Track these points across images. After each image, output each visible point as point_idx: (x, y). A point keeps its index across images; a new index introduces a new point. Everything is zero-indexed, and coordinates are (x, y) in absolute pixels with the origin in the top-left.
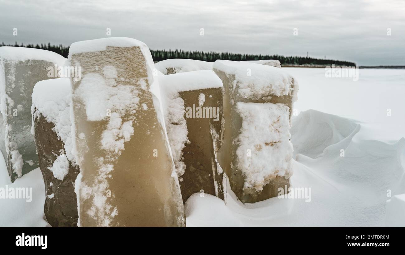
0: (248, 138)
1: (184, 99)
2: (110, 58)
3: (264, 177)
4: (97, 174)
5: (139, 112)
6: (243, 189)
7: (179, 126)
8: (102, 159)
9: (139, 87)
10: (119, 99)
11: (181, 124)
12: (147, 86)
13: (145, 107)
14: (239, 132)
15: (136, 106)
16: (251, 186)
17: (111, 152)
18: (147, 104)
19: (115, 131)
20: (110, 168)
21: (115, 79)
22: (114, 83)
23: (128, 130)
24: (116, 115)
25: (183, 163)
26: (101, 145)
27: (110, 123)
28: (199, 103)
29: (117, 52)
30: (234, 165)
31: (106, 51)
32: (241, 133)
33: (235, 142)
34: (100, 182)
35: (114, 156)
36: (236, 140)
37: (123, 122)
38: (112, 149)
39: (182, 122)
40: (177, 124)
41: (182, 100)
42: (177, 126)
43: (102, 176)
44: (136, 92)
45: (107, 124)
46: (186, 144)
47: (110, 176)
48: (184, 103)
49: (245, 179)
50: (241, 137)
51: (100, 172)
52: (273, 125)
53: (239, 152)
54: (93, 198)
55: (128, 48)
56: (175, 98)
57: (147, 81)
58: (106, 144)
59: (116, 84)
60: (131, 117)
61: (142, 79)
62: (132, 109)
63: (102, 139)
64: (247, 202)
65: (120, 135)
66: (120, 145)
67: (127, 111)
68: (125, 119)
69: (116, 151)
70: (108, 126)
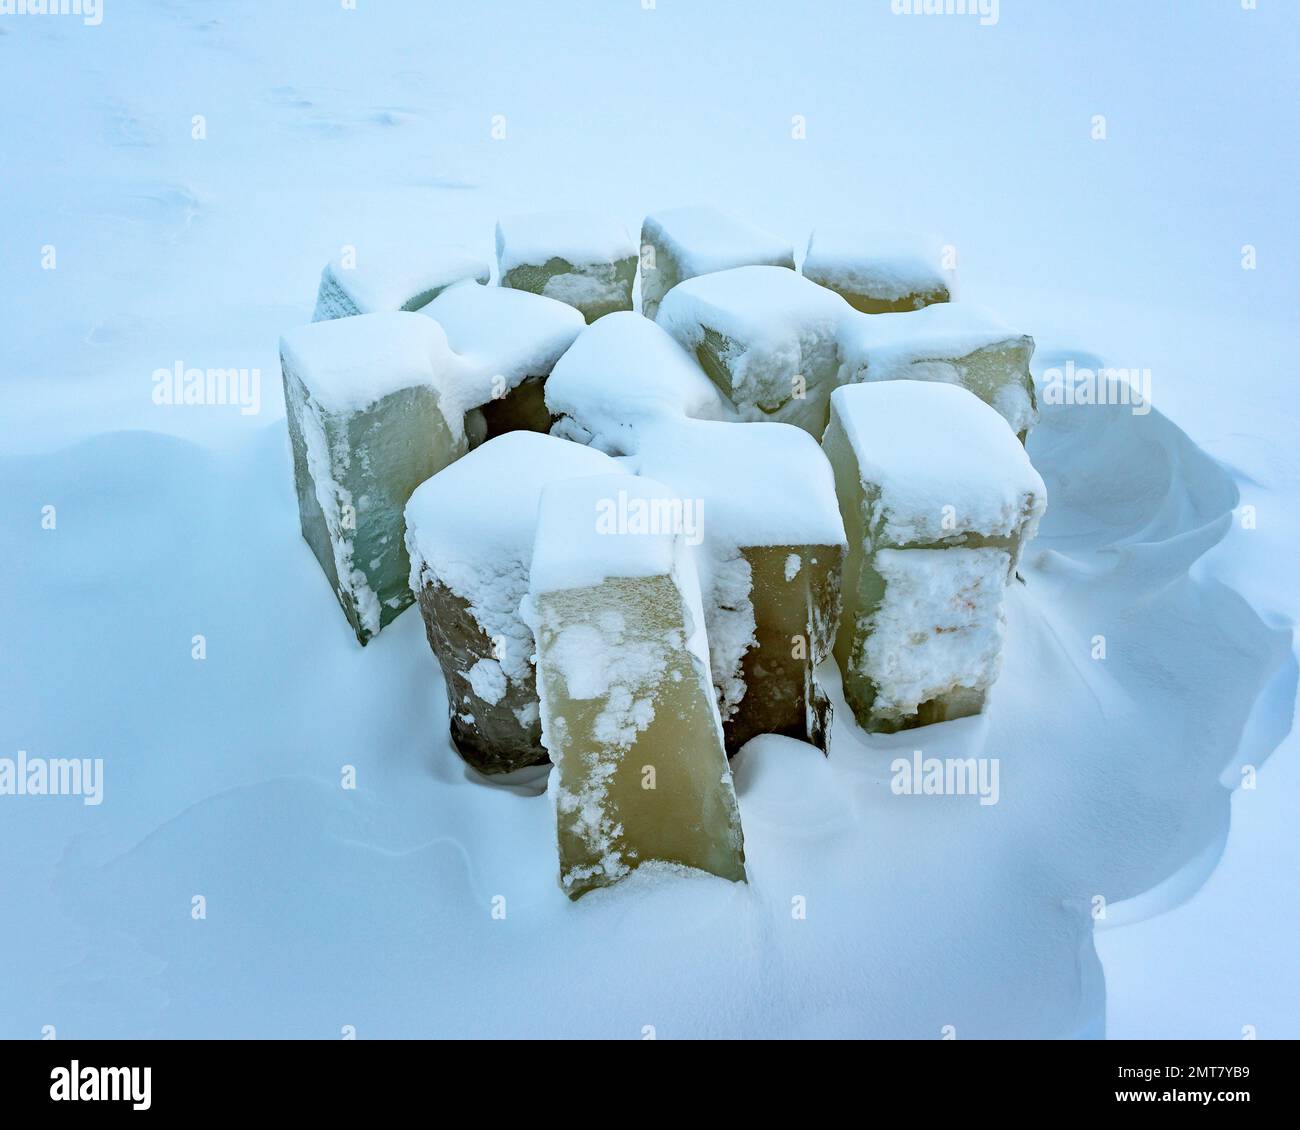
0: (896, 620)
1: (751, 563)
2: (612, 597)
3: (923, 691)
4: (587, 776)
5: (666, 685)
6: (872, 709)
7: (736, 613)
8: (596, 755)
9: (665, 645)
10: (629, 666)
11: (742, 611)
12: (683, 641)
13: (677, 676)
14: (876, 606)
15: (661, 676)
16: (890, 706)
17: (612, 745)
18: (681, 672)
19: (621, 716)
20: (611, 768)
21: (621, 632)
22: (620, 640)
23: (645, 713)
24: (621, 690)
25: (742, 681)
26: (594, 735)
27: (612, 702)
28: (786, 572)
29: (625, 587)
30: (856, 667)
31: (604, 585)
32: (879, 609)
33: (863, 625)
34: (592, 789)
35: (617, 751)
36: (867, 621)
37: (636, 698)
38: (615, 742)
39: (743, 607)
40: (731, 609)
41: (747, 565)
42: (733, 615)
43: (596, 781)
44: (662, 653)
45: (605, 704)
46: (749, 648)
47: (610, 781)
48: (751, 570)
49: (878, 692)
50: (879, 617)
51: (592, 775)
52: (960, 596)
53: (870, 645)
54: (579, 812)
55: (647, 578)
56: (730, 559)
57: (682, 633)
58: (604, 736)
59: (622, 641)
60: (650, 693)
61: (673, 631)
62: (651, 680)
63: (596, 726)
64: (875, 732)
65: (630, 721)
66: (629, 736)
67: (643, 683)
68: (637, 696)
69: (622, 745)
70: (607, 706)
